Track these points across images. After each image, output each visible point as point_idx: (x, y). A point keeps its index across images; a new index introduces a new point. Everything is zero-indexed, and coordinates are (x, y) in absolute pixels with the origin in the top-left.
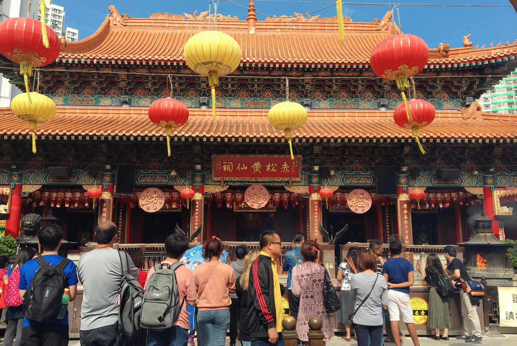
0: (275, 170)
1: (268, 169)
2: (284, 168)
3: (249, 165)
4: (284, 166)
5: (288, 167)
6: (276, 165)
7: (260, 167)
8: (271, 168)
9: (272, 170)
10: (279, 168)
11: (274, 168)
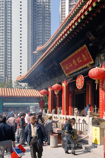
0: (81, 61)
1: (79, 62)
2: (84, 57)
3: (72, 63)
4: (83, 57)
5: (85, 56)
6: (80, 57)
7: (76, 62)
8: (79, 60)
9: (80, 61)
10: (82, 58)
11: (80, 60)
